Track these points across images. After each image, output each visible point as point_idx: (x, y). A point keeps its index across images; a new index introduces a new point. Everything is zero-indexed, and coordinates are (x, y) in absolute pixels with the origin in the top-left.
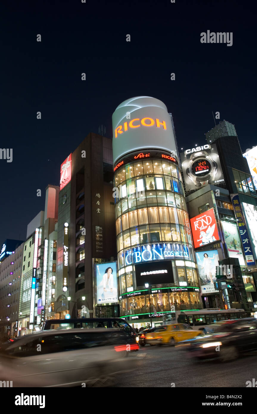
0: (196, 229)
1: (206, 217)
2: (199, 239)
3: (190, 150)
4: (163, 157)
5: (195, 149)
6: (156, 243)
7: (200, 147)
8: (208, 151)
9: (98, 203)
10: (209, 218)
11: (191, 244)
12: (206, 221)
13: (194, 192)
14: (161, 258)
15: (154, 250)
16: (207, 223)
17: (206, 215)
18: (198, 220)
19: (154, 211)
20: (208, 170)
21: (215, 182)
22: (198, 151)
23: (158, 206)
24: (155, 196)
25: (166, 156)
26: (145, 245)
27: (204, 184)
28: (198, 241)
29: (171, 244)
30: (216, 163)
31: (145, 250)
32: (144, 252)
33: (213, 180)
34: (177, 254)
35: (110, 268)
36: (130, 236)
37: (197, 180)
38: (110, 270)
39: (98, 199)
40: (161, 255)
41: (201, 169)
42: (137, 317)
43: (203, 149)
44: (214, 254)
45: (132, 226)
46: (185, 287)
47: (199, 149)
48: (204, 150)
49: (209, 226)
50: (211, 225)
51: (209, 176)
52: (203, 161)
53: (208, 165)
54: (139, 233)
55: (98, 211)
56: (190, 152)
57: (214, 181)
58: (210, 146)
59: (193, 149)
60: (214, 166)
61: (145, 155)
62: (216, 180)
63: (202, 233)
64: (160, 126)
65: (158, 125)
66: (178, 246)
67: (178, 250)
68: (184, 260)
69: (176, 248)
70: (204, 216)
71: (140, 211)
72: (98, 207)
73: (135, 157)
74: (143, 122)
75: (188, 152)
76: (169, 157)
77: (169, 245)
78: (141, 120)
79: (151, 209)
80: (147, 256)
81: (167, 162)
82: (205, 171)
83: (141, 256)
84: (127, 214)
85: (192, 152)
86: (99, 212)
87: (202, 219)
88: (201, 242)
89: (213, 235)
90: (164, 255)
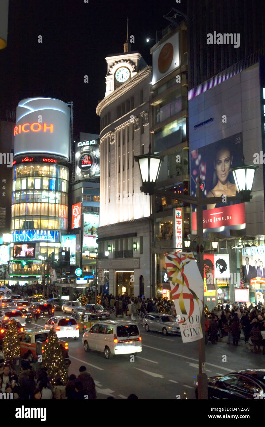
0: (72, 216)
1: (78, 208)
2: (74, 223)
3: (81, 143)
5: (85, 143)
6: (29, 229)
7: (88, 142)
8: (94, 147)
9: (4, 187)
12: (77, 210)
14: (31, 240)
15: (27, 235)
16: (78, 213)
17: (78, 206)
18: (75, 208)
19: (30, 206)
20: (90, 165)
21: (95, 176)
22: (87, 145)
23: (33, 202)
24: (33, 193)
26: (23, 230)
27: (86, 176)
30: (98, 158)
31: (22, 234)
33: (93, 174)
34: (42, 238)
37: (82, 173)
39: (4, 184)
40: (30, 237)
41: (86, 163)
43: (90, 144)
47: (87, 143)
48: (91, 145)
49: (78, 215)
51: (90, 171)
52: (88, 156)
53: (91, 160)
54: (19, 221)
55: (3, 194)
56: (81, 145)
58: (96, 142)
59: (83, 143)
60: (95, 162)
61: (29, 159)
62: (96, 174)
63: (75, 218)
64: (47, 130)
65: (45, 130)
66: (45, 232)
68: (48, 242)
69: (44, 233)
71: (21, 205)
72: (4, 191)
73: (23, 160)
74: (32, 127)
75: (80, 144)
77: (38, 231)
78: (31, 124)
79: (28, 204)
80: (22, 238)
81: (47, 164)
83: (19, 237)
85: (82, 145)
88: (74, 225)
89: (79, 222)
90: (32, 238)
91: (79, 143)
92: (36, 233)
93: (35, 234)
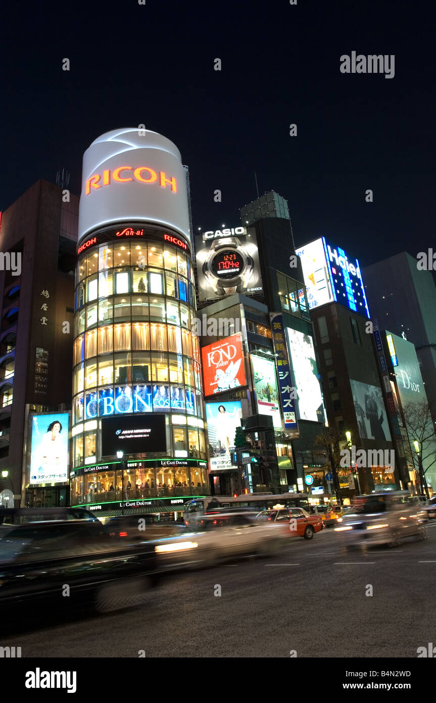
0: (210, 365)
1: (228, 347)
2: (213, 381)
3: (212, 232)
4: (165, 238)
5: (222, 232)
6: (140, 384)
7: (229, 230)
8: (242, 239)
9: (45, 307)
10: (232, 349)
11: (200, 388)
12: (227, 353)
13: (213, 303)
14: (148, 409)
15: (137, 397)
16: (229, 357)
17: (228, 343)
18: (214, 351)
19: (142, 329)
20: (238, 270)
21: (248, 290)
22: (225, 237)
23: (150, 322)
24: (147, 304)
25: (171, 238)
26: (122, 386)
27: (230, 291)
28: (211, 384)
29: (166, 388)
30: (252, 259)
31: (122, 395)
32: (120, 398)
33: (245, 286)
34: (175, 405)
35: (57, 422)
36: (97, 369)
37: (220, 284)
38: (57, 425)
39: (44, 300)
40: (148, 403)
41: (227, 267)
42: (100, 507)
43: (233, 234)
44: (235, 408)
45: (101, 352)
46: (184, 459)
47: (227, 232)
48: (236, 236)
49: (232, 362)
50: (235, 360)
51: (240, 280)
52: (231, 253)
53: (240, 261)
54: (114, 365)
55: (42, 322)
56: (212, 236)
57: (246, 289)
58: (246, 230)
59: (217, 232)
60: (249, 264)
61: (135, 231)
62: (249, 286)
63: (219, 372)
64: (167, 186)
65: (163, 184)
66: (177, 390)
67: (178, 398)
68: (186, 414)
69: (175, 394)
70: (224, 345)
71: (118, 327)
72: (44, 314)
73: (118, 233)
74: (137, 173)
75: (209, 235)
76: (175, 240)
77: (162, 389)
78: (133, 170)
79: (137, 326)
80: (124, 405)
81: (173, 248)
82: (233, 270)
83: (113, 404)
84: (95, 330)
85: (215, 236)
86: (44, 323)
87: (221, 349)
88: (216, 386)
89: (236, 377)
91: (207, 233)
92: (159, 393)
93: (157, 395)
